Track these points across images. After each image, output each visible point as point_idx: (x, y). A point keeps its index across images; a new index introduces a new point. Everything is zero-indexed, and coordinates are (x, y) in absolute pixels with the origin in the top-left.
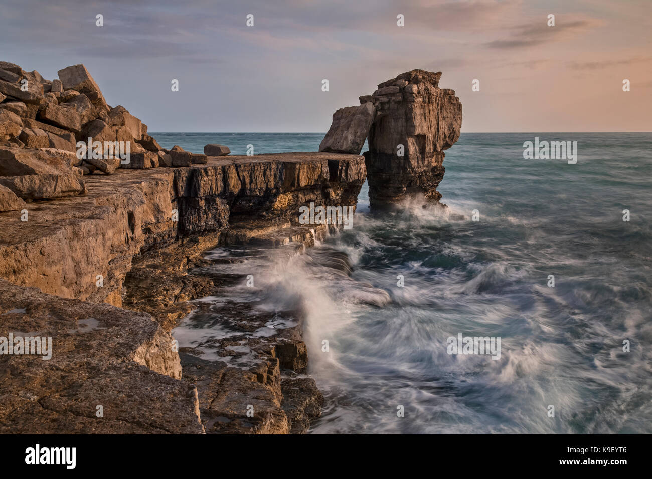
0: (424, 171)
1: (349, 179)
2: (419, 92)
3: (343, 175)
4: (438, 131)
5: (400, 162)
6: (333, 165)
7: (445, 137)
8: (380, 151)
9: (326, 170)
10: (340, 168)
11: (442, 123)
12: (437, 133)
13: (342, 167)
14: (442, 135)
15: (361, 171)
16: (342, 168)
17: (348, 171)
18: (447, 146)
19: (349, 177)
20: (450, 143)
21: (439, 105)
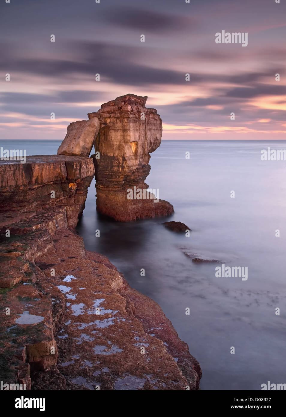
0: (137, 168)
1: (82, 176)
2: (132, 110)
3: (78, 172)
4: (146, 139)
5: (119, 162)
6: (69, 165)
7: (151, 143)
8: (104, 154)
9: (63, 169)
10: (75, 167)
11: (148, 133)
12: (145, 141)
13: (77, 166)
14: (149, 142)
15: (91, 169)
16: (76, 168)
17: (82, 170)
18: (153, 150)
19: (82, 175)
20: (154, 148)
21: (147, 120)
